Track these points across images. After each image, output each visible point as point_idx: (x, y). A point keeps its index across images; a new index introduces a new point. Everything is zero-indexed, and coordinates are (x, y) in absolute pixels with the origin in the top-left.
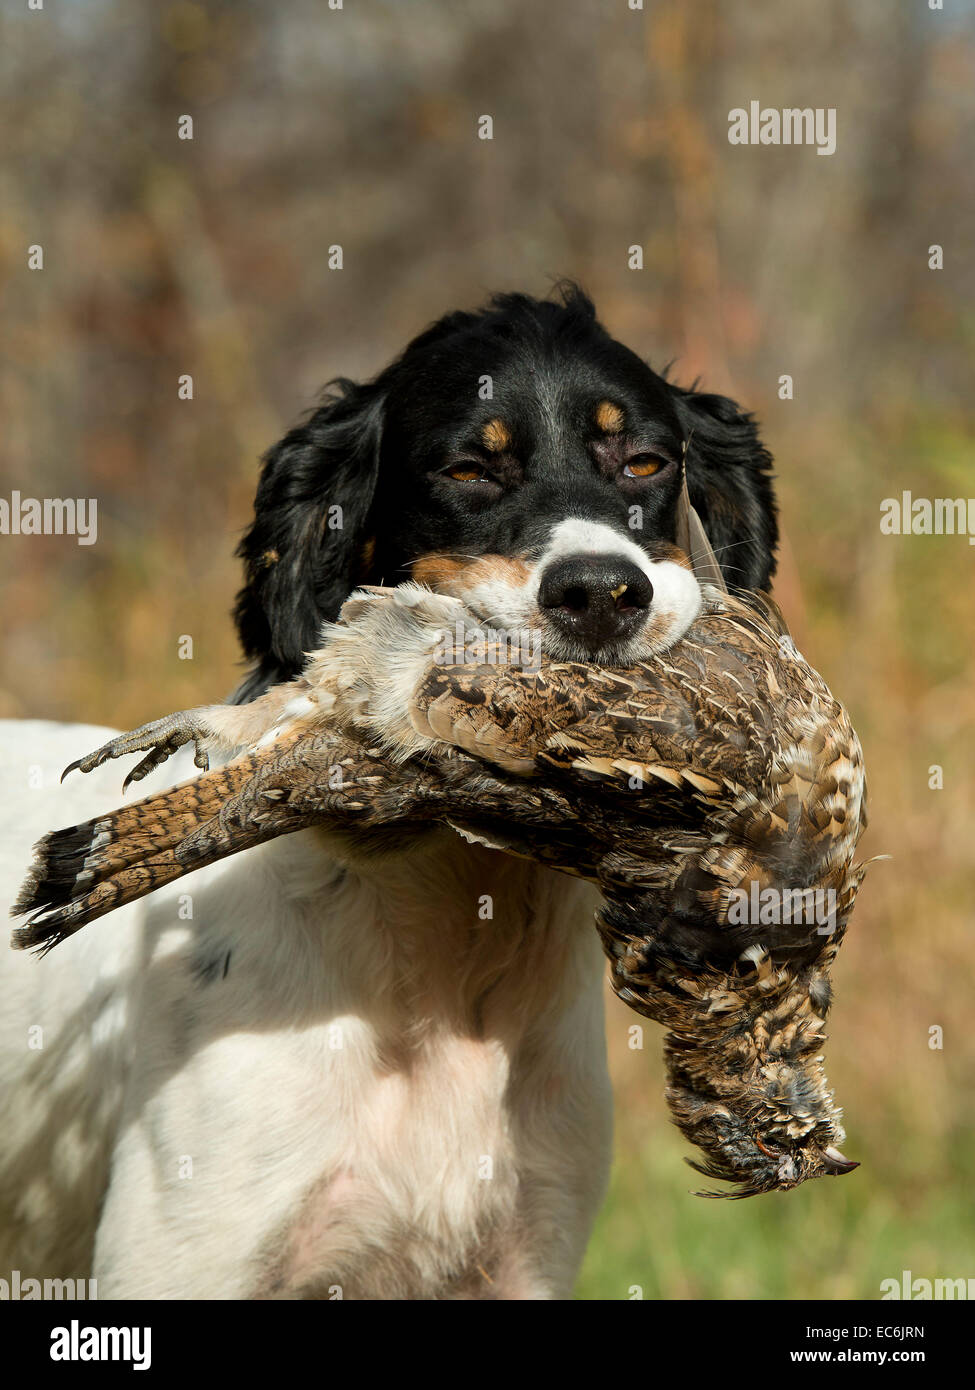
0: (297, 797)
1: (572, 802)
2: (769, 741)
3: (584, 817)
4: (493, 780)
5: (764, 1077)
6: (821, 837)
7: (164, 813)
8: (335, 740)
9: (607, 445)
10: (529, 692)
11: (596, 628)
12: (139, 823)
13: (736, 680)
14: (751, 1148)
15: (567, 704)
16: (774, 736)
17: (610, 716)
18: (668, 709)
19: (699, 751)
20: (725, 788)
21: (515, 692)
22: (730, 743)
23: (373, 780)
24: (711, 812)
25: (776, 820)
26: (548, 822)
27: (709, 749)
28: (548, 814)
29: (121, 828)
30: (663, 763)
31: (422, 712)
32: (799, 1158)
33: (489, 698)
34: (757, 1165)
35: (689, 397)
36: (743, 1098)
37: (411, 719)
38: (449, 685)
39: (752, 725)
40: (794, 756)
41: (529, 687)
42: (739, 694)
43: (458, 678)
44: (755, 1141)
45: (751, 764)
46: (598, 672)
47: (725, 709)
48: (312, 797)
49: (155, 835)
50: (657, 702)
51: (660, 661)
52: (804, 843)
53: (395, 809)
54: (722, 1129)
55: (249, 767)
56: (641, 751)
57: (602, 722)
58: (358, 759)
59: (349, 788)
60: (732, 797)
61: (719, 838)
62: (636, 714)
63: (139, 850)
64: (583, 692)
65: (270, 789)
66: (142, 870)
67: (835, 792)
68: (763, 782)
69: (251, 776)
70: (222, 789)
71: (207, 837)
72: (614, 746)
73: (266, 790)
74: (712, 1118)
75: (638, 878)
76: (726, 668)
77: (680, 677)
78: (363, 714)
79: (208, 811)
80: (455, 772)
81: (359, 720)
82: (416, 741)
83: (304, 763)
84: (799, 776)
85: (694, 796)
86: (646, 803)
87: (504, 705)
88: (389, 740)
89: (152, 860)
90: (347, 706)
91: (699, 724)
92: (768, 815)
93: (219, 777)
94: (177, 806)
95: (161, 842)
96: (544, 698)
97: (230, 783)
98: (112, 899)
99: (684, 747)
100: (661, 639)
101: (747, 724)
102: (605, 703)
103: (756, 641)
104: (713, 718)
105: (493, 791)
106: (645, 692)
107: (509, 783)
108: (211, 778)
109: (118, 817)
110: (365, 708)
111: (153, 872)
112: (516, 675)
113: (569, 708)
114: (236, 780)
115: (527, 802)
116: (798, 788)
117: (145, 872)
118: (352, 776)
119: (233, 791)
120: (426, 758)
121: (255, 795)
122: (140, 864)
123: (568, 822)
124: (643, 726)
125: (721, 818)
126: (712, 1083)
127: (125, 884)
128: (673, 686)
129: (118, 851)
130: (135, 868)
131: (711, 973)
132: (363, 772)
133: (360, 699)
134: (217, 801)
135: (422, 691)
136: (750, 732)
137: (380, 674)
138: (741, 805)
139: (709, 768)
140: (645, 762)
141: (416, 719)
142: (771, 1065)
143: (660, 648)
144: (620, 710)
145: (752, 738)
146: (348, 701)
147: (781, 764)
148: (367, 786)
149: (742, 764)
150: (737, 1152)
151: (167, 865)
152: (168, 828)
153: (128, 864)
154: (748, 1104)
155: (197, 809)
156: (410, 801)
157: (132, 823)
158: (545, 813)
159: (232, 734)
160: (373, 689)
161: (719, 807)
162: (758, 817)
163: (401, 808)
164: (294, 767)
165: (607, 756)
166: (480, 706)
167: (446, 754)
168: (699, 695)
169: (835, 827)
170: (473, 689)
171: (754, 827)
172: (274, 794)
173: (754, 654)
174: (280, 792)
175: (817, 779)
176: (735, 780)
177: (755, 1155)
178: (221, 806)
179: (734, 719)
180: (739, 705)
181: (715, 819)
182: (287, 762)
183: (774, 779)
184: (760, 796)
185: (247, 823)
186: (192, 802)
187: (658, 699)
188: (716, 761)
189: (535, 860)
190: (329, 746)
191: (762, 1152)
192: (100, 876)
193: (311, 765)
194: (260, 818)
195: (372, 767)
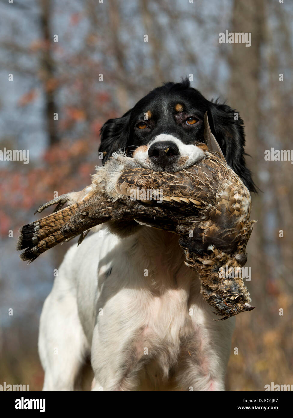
0: (91, 214)
1: (164, 211)
2: (215, 190)
3: (168, 215)
4: (142, 206)
5: (224, 284)
6: (232, 215)
7: (54, 220)
8: (99, 198)
9: (178, 115)
10: (146, 180)
11: (162, 161)
12: (47, 223)
13: (206, 174)
14: (223, 304)
15: (156, 182)
16: (217, 189)
17: (169, 185)
18: (185, 182)
19: (194, 193)
20: (202, 203)
21: (142, 180)
22: (203, 191)
23: (110, 208)
24: (200, 210)
25: (217, 211)
26: (159, 217)
27: (196, 193)
28: (159, 215)
29: (42, 224)
30: (184, 197)
31: (119, 187)
32: (237, 306)
33: (135, 182)
34: (226, 309)
35: (217, 106)
36: (219, 290)
37: (116, 190)
38: (125, 179)
39: (210, 186)
40: (223, 194)
41: (146, 178)
42: (207, 178)
43: (127, 177)
44: (224, 302)
45: (208, 196)
46: (166, 174)
47: (202, 182)
48: (95, 214)
49: (52, 226)
50: (182, 181)
51: (184, 170)
52: (227, 217)
53: (118, 216)
54: (215, 300)
55: (76, 206)
56: (177, 194)
57: (167, 186)
58: (105, 203)
59: (104, 211)
60: (205, 206)
61: (204, 218)
62: (176, 184)
63: (48, 231)
64: (161, 179)
65: (83, 212)
66: (52, 237)
67: (236, 203)
68: (214, 201)
69: (77, 209)
70: (70, 213)
71: (68, 226)
72: (170, 193)
73: (82, 212)
74: (212, 297)
75: (185, 231)
76: (203, 171)
77: (190, 174)
78: (104, 189)
79: (67, 219)
80: (130, 204)
81: (103, 191)
82: (118, 196)
83: (91, 204)
84: (224, 199)
85: (194, 206)
86: (182, 209)
87: (139, 184)
88: (111, 196)
89: (54, 234)
90: (99, 187)
91: (194, 186)
92: (215, 210)
93: (68, 209)
94: (57, 218)
95: (55, 228)
96: (150, 181)
97: (71, 211)
98: (45, 245)
99: (190, 192)
100: (184, 164)
101: (208, 185)
102: (167, 182)
103: (216, 165)
104: (198, 184)
105: (142, 209)
106: (179, 178)
107: (146, 206)
108: (66, 210)
109: (41, 221)
110: (104, 188)
111: (55, 237)
112: (143, 176)
113: (157, 183)
114: (73, 210)
115: (152, 212)
116: (224, 202)
117: (53, 237)
118: (104, 207)
119: (73, 213)
120: (121, 200)
121: (79, 214)
122: (51, 235)
123: (165, 217)
124: (178, 187)
125: (203, 212)
126: (210, 287)
127: (48, 241)
128: (188, 176)
129: (43, 231)
130: (50, 236)
131: (206, 255)
132: (107, 206)
133: (103, 185)
134: (69, 216)
135: (118, 182)
136: (209, 187)
137: (108, 178)
138: (208, 207)
139: (196, 197)
140: (178, 197)
141: (117, 190)
142: (226, 280)
143: (184, 167)
144: (171, 183)
145: (210, 189)
146: (100, 186)
147: (219, 196)
148: (108, 210)
149: (206, 196)
150: (220, 306)
151: (59, 235)
152: (56, 224)
153: (47, 235)
154: (221, 292)
155: (63, 219)
156: (121, 214)
157: (45, 223)
158: (158, 215)
159: (75, 199)
160: (106, 182)
161: (202, 209)
162: (212, 210)
163: (119, 215)
164: (89, 206)
165: (168, 196)
166: (133, 184)
167: (127, 199)
168: (195, 178)
169: (236, 213)
170: (131, 180)
171: (211, 213)
172: (84, 213)
173: (215, 168)
174: (85, 213)
175: (230, 200)
176: (204, 201)
177: (225, 306)
178: (70, 217)
179: (205, 184)
180: (206, 180)
181: (201, 213)
182: (87, 205)
183: (217, 200)
184: (213, 205)
185: (78, 222)
186: (61, 216)
187: (182, 180)
188: (198, 196)
189: (162, 230)
190: (97, 199)
191: (226, 305)
192: (40, 238)
193: (93, 205)
194: (82, 221)
195: (109, 204)
